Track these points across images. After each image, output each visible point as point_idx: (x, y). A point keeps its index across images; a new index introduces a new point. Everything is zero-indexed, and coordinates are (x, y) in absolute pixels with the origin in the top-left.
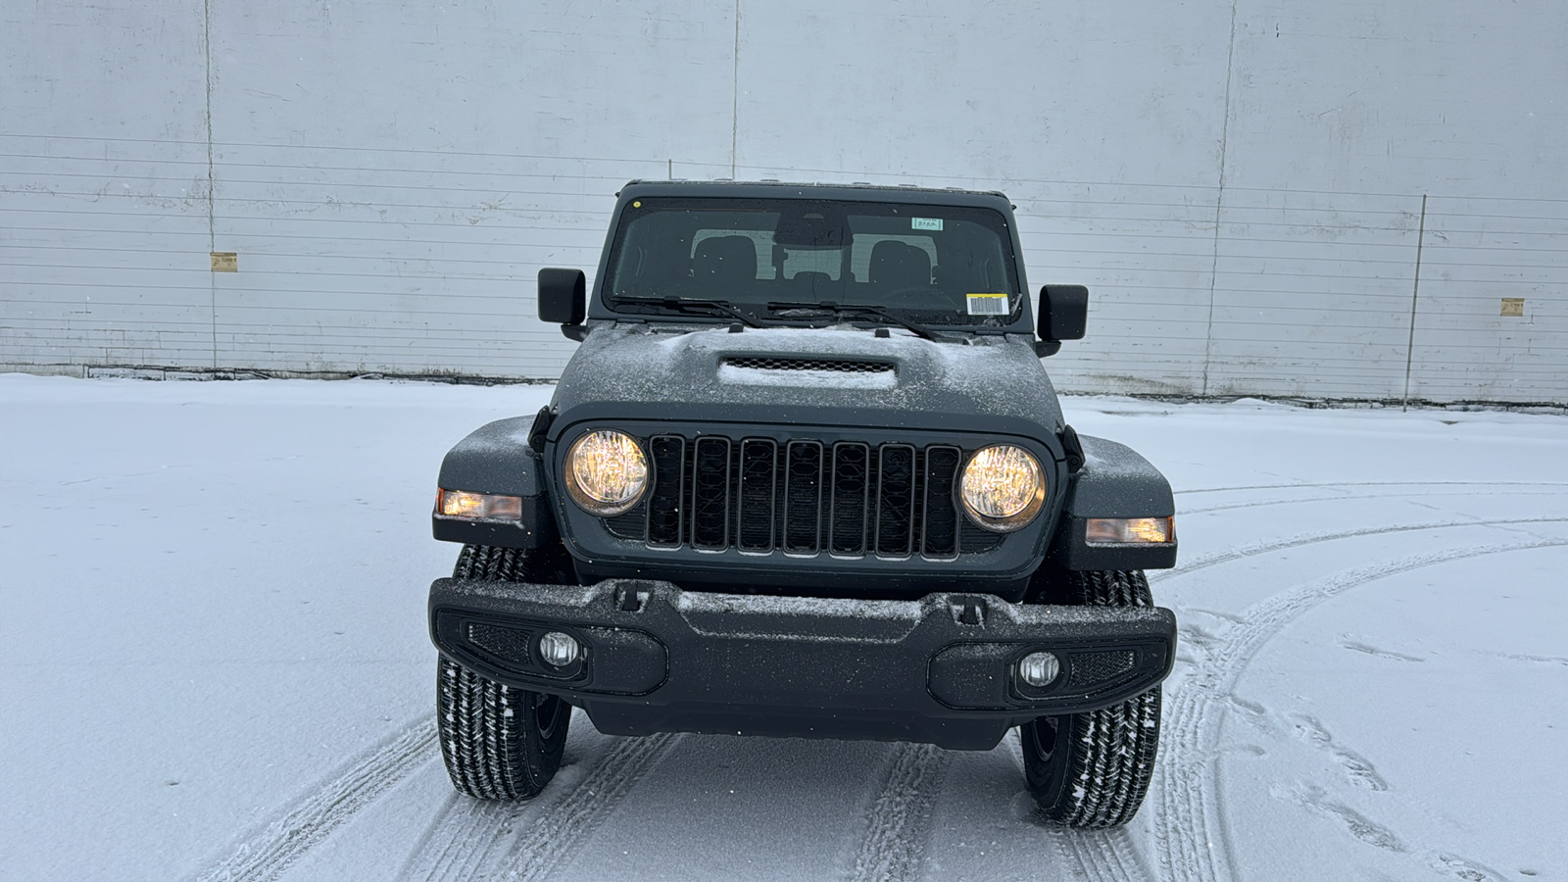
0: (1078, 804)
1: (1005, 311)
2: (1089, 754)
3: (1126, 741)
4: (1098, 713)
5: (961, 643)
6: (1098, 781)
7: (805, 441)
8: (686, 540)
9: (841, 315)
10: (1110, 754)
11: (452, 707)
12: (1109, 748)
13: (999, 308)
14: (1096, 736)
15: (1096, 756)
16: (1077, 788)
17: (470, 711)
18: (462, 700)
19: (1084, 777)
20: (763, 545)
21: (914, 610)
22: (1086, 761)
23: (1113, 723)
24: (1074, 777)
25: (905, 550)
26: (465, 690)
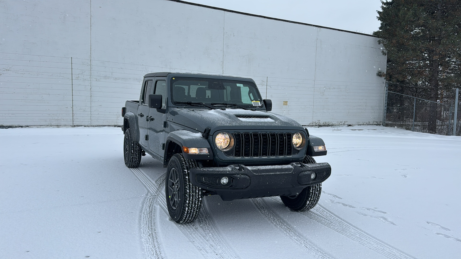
0: (307, 205)
1: (260, 105)
2: (311, 194)
3: (317, 191)
4: (313, 186)
5: (303, 171)
6: (312, 199)
7: (264, 133)
8: (242, 156)
9: (228, 106)
10: (315, 193)
11: (188, 199)
12: (315, 192)
13: (259, 105)
14: (312, 190)
15: (312, 194)
16: (308, 201)
17: (192, 199)
18: (191, 197)
19: (310, 199)
20: (257, 156)
21: (290, 166)
22: (310, 195)
23: (315, 187)
24: (307, 199)
25: (283, 155)
26: (191, 195)
